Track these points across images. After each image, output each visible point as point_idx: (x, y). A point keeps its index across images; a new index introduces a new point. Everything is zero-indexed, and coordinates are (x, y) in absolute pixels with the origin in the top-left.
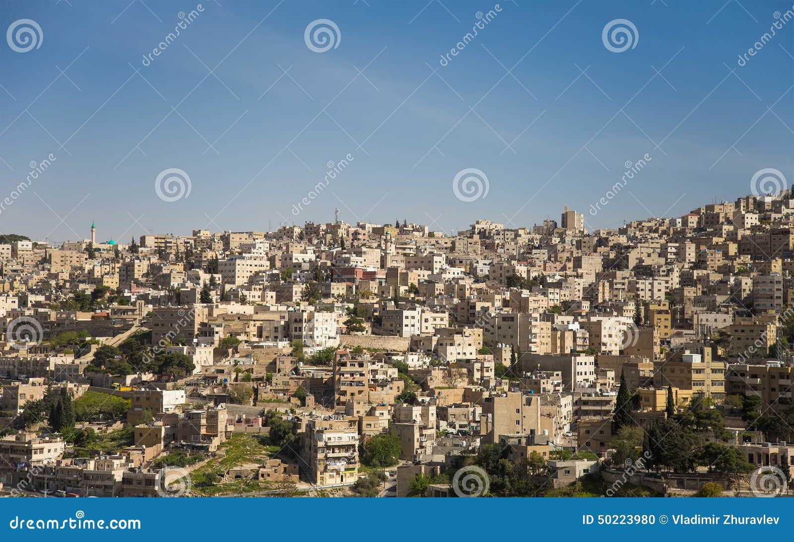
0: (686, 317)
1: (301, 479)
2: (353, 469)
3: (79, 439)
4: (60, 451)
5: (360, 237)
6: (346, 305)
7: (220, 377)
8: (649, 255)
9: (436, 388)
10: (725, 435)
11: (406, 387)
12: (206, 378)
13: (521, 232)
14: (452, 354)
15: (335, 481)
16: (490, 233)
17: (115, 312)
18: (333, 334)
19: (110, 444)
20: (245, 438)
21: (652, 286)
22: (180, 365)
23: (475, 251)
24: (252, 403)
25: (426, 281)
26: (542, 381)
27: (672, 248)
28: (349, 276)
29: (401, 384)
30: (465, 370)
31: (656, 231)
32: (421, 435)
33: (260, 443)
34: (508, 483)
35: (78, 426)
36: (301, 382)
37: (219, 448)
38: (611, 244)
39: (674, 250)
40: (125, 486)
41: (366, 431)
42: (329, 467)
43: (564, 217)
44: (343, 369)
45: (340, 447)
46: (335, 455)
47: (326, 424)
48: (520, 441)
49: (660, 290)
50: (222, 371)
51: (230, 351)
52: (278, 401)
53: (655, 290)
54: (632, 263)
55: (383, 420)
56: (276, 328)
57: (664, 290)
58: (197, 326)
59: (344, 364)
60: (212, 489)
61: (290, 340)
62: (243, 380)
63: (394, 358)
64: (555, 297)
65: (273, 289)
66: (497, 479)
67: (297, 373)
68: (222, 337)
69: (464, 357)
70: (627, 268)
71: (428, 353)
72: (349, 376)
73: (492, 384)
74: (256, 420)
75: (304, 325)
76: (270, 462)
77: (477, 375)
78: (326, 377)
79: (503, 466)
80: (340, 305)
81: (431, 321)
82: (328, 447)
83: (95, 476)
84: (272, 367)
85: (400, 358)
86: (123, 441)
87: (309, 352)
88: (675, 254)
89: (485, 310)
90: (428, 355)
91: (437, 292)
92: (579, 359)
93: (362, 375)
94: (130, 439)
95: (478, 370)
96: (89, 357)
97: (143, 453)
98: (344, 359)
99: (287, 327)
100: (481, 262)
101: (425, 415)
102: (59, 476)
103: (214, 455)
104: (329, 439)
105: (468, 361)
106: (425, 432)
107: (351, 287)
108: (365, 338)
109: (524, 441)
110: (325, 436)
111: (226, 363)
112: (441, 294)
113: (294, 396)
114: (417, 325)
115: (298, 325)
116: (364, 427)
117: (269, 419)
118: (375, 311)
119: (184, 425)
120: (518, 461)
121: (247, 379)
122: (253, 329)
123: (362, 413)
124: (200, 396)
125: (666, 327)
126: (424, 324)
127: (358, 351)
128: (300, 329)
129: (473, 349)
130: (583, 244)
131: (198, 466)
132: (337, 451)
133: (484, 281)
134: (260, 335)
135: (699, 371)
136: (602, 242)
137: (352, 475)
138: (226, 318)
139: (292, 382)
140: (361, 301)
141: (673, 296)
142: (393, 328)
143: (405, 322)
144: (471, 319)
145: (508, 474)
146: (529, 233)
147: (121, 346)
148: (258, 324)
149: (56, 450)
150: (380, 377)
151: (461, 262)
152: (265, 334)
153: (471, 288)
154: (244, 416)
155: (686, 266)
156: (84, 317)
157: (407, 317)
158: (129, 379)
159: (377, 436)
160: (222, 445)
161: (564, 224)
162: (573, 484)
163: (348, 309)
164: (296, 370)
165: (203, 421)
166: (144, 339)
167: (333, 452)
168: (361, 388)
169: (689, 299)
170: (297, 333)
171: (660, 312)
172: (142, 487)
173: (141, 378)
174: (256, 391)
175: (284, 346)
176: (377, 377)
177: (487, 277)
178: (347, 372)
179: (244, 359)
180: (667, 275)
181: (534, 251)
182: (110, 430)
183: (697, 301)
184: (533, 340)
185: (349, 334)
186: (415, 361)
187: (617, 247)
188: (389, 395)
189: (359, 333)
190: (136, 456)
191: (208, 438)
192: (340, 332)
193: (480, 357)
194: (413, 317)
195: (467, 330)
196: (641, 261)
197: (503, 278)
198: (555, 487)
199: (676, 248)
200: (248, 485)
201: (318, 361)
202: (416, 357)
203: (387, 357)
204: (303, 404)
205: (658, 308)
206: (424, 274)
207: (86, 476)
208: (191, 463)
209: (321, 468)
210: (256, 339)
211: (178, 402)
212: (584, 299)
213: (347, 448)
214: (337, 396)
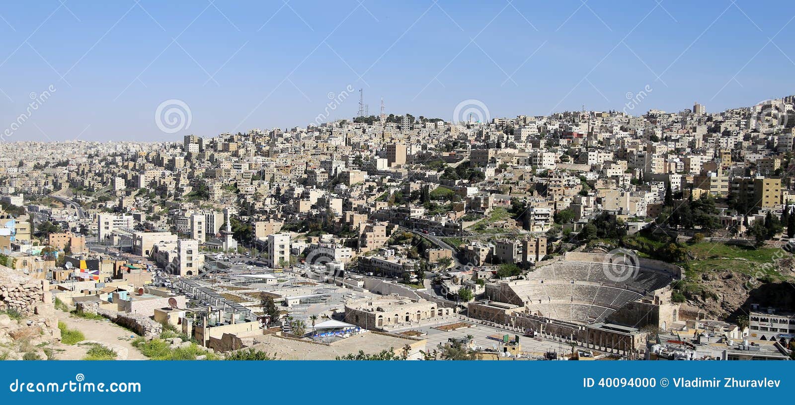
0: (741, 156)
1: (523, 228)
2: (548, 225)
3: (431, 207)
4: (423, 212)
5: (585, 118)
6: (564, 149)
7: (496, 182)
8: (731, 126)
9: (599, 189)
10: (715, 211)
11: (583, 188)
12: (489, 182)
13: (672, 115)
14: (610, 173)
15: (540, 230)
16: (656, 115)
17: (458, 152)
18: (553, 163)
19: (443, 210)
20: (501, 209)
21: (727, 141)
22: (479, 176)
23: (639, 124)
24: (508, 194)
25: (606, 138)
26: (652, 186)
27: (743, 122)
28: (570, 136)
29: (581, 187)
30: (614, 181)
31: (739, 114)
32: (585, 210)
33: (508, 212)
34: (606, 232)
35: (431, 202)
36: (532, 184)
37: (489, 213)
38: (714, 120)
39: (744, 123)
40: (446, 229)
41: (558, 208)
42: (536, 224)
43: (695, 107)
44: (551, 179)
45: (542, 215)
46: (539, 218)
47: (536, 204)
48: (615, 213)
49: (731, 143)
50: (497, 179)
51: (503, 170)
52: (520, 193)
53: (729, 143)
54: (722, 130)
55: (567, 203)
56: (526, 160)
57: (733, 143)
58: (489, 158)
59: (552, 177)
60: (482, 231)
61: (532, 166)
62: (506, 183)
63: (581, 174)
64: (672, 146)
65: (531, 142)
66: (601, 230)
67: (532, 181)
68: (500, 164)
69: (616, 174)
70: (720, 132)
71: (598, 172)
72: (554, 182)
73: (628, 187)
74: (507, 202)
75: (538, 158)
76: (510, 220)
77: (621, 183)
78: (544, 182)
79: (605, 224)
80: (561, 149)
81: (603, 157)
82: (536, 215)
83: (435, 224)
84: (521, 178)
85: (584, 175)
86: (449, 209)
87: (538, 171)
88: (745, 125)
89: (632, 152)
90: (598, 173)
91: (611, 144)
92: (673, 176)
93: (560, 182)
94: (451, 208)
95: (621, 181)
96: (443, 172)
97: (456, 214)
98: (552, 174)
99: (530, 160)
100: (640, 129)
101: (588, 201)
102: (420, 223)
103: (486, 216)
104: (537, 211)
105: (617, 176)
106: (586, 209)
107: (570, 141)
108: (570, 165)
109: (617, 213)
110: (535, 209)
111: (500, 176)
112: (613, 144)
113: (528, 191)
114: (596, 159)
115: (535, 159)
116: (557, 206)
117: (513, 201)
118: (576, 152)
119: (474, 203)
120: (612, 222)
121: (508, 183)
122: (515, 161)
123: (558, 200)
124: (485, 190)
125: (728, 161)
126: (599, 159)
127: (563, 171)
128: (536, 160)
129: (621, 171)
130: (702, 121)
131: (478, 221)
132: (540, 216)
133: (640, 139)
134: (518, 163)
135: (714, 181)
136: (710, 119)
137: (548, 228)
138: (503, 155)
139: (528, 185)
140: (572, 148)
141: (738, 145)
142: (584, 160)
143: (589, 157)
144: (625, 156)
145: (606, 228)
146: (676, 116)
147: (458, 168)
148: (517, 158)
149: (421, 212)
150: (571, 183)
151: (630, 129)
152: (520, 162)
153: (628, 142)
154: (502, 200)
155: (750, 131)
156: (446, 154)
157: (590, 155)
158: (457, 182)
159: (563, 210)
160: (491, 212)
161: (695, 111)
162: (636, 233)
163: (564, 151)
164: (532, 180)
165: (482, 201)
166: (466, 164)
167: (538, 217)
168: (559, 188)
169: (745, 147)
170: (535, 162)
171: (726, 154)
172: (453, 229)
173: (462, 181)
174: (511, 188)
175: (528, 168)
176: (570, 183)
177: (641, 136)
178: (553, 181)
179: (508, 174)
180: (737, 136)
181: (675, 124)
182: (445, 204)
183: (749, 148)
184: (653, 167)
185: (562, 163)
186: (591, 176)
187: (716, 122)
188: (574, 192)
189: (567, 163)
190: (452, 215)
191: (484, 209)
192: (557, 162)
193: (624, 174)
194: (594, 155)
195: (619, 162)
196: (727, 129)
197: (649, 137)
198: (628, 234)
199: (745, 122)
200: (498, 230)
201: (542, 175)
202: (592, 174)
203: (577, 174)
204: (532, 195)
205: (725, 151)
206: (607, 135)
207: (431, 223)
208: (475, 219)
209: (532, 224)
210: (516, 165)
211: (474, 193)
212: (689, 147)
213: (545, 215)
214: (548, 192)
